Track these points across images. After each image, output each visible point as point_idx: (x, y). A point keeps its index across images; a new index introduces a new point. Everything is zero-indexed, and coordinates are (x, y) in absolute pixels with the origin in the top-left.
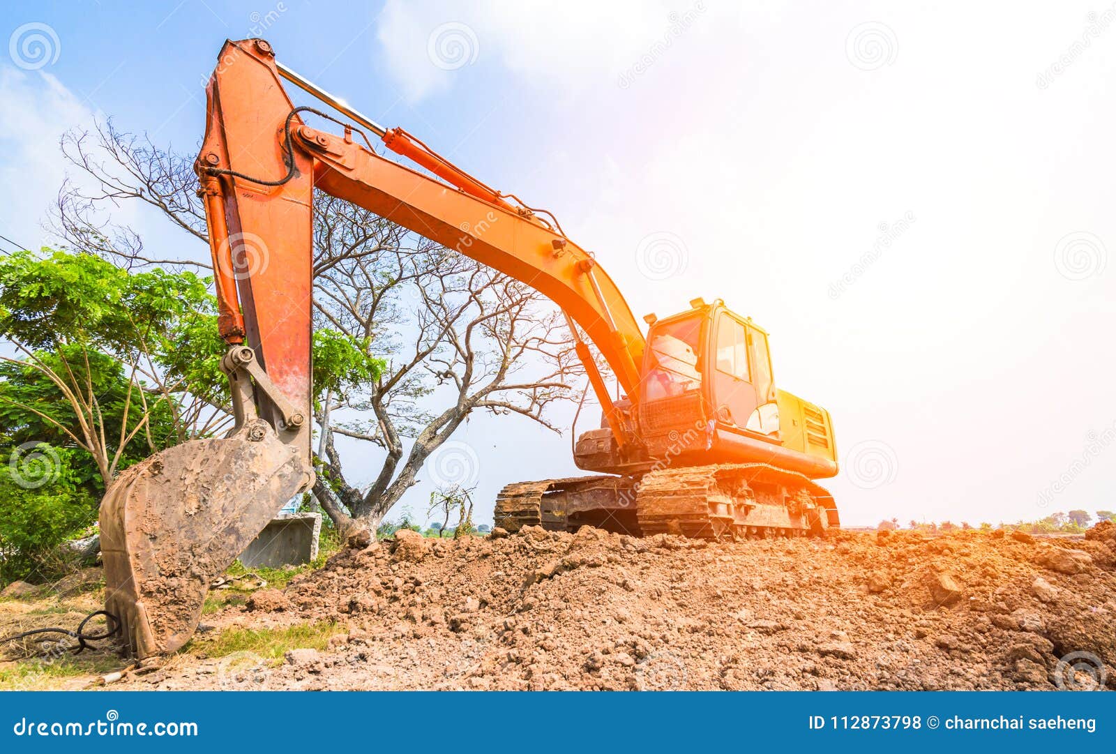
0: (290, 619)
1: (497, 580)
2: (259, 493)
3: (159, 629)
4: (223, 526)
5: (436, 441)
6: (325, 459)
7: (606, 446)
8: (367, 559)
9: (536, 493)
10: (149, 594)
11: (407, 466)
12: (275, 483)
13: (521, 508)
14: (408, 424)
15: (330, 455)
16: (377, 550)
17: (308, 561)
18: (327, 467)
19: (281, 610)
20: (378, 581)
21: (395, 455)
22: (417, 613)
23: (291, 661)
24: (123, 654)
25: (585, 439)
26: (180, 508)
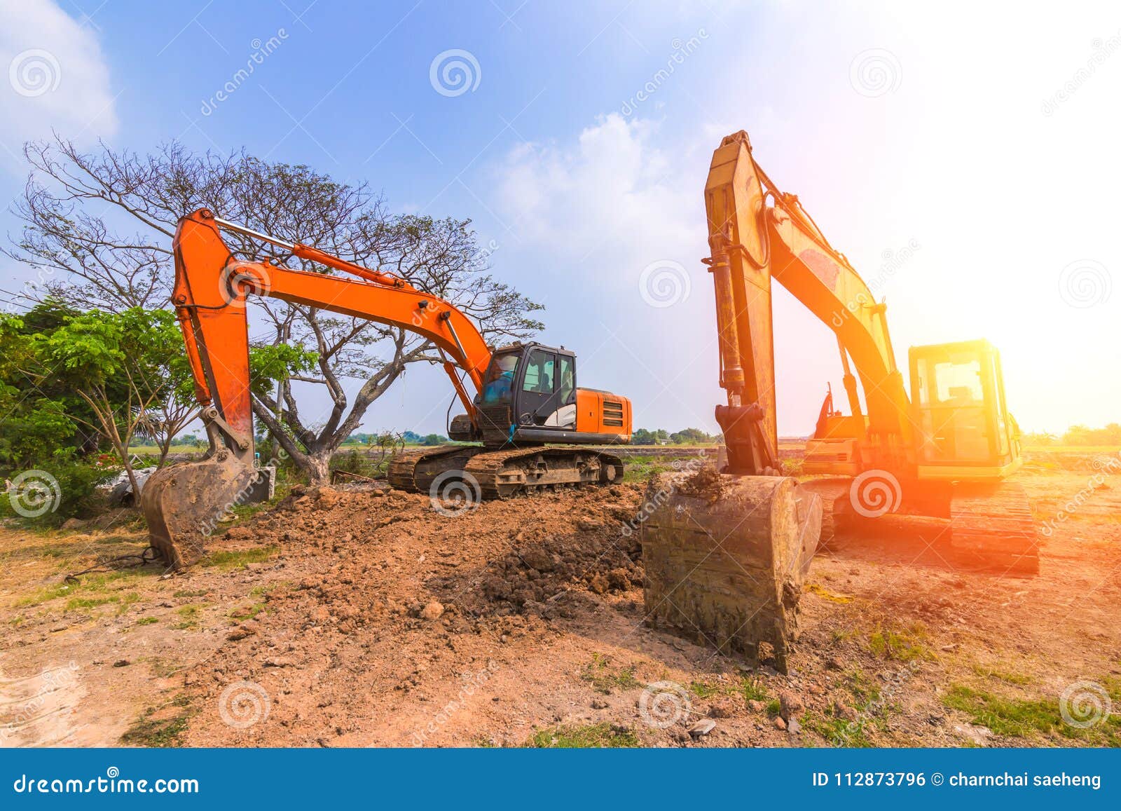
0: (251, 545)
1: (367, 523)
2: (227, 490)
3: (185, 556)
4: (210, 507)
5: (375, 393)
6: (284, 406)
7: (468, 427)
8: (300, 506)
9: (411, 463)
10: (178, 541)
11: (352, 413)
12: (235, 484)
13: (403, 472)
15: (287, 401)
16: (306, 501)
17: (266, 499)
18: (285, 413)
19: (246, 538)
20: (303, 522)
21: (340, 407)
22: (320, 542)
23: (247, 568)
24: (166, 566)
25: (456, 421)
26: (188, 501)
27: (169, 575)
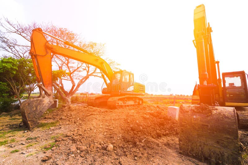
0: (51, 121)
1: (83, 115)
2: (45, 106)
3: (31, 125)
4: (40, 111)
5: (82, 83)
8: (65, 110)
9: (93, 99)
11: (76, 87)
12: (47, 105)
13: (91, 102)
14: (78, 77)
17: (56, 107)
18: (60, 87)
19: (50, 118)
20: (66, 114)
22: (70, 120)
23: (50, 129)
26: (33, 109)
27: (27, 131)
